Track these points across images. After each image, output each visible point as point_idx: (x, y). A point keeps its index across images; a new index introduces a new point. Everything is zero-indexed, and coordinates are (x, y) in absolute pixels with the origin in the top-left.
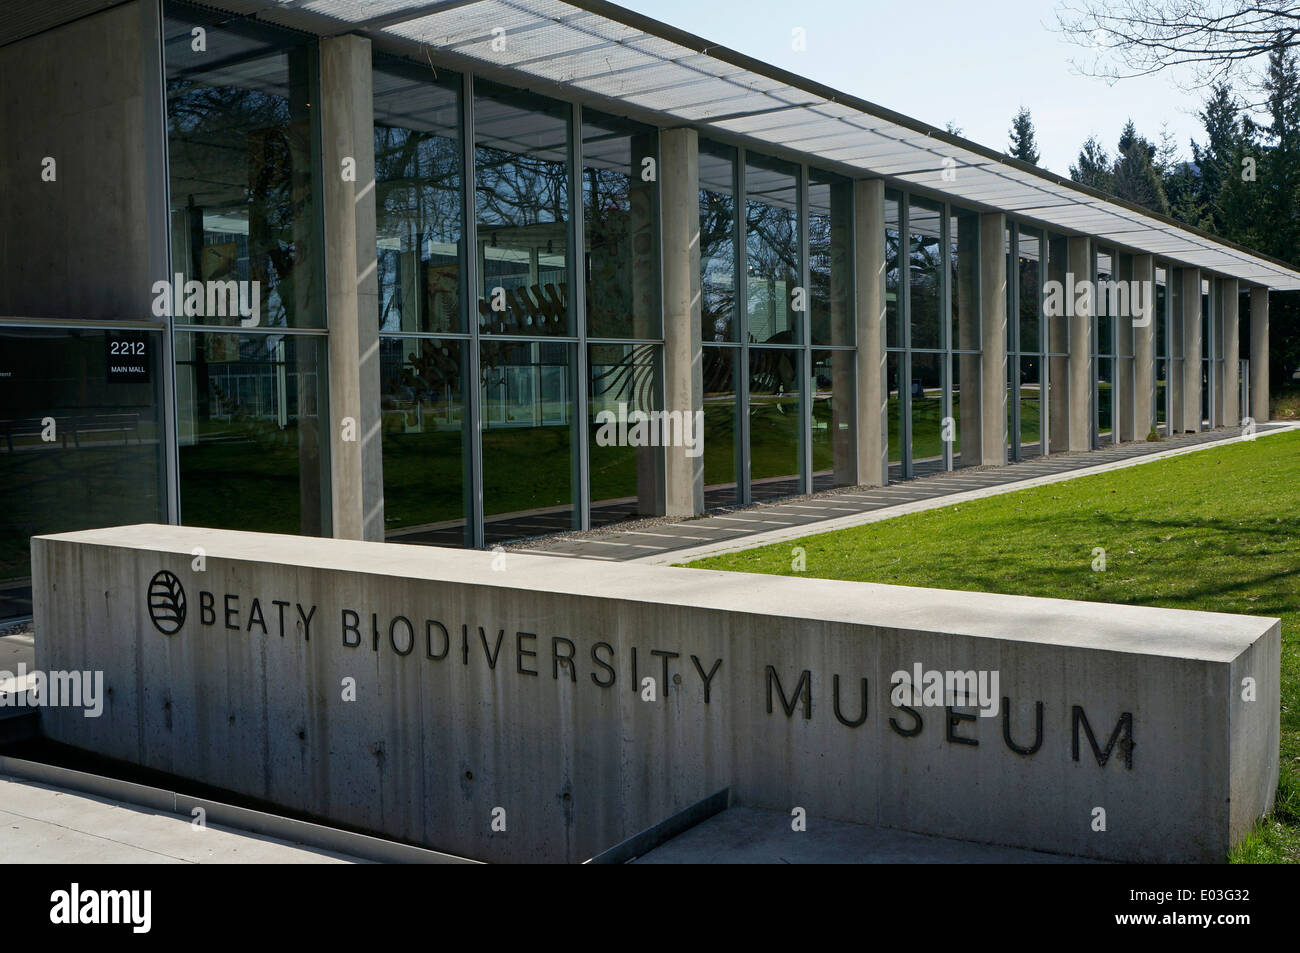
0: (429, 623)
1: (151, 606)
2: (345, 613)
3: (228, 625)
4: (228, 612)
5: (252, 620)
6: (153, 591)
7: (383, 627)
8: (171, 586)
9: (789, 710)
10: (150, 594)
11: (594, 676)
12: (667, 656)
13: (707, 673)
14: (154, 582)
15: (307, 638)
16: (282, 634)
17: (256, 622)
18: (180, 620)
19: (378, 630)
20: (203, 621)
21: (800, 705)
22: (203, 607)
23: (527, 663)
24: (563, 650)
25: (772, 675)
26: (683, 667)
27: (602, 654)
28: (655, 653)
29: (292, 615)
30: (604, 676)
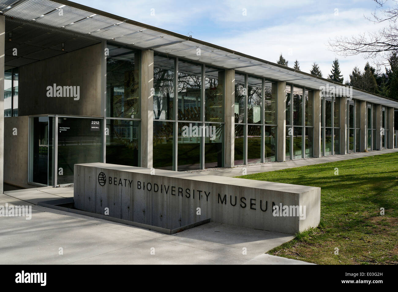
0: (155, 184)
1: (99, 180)
2: (138, 182)
3: (114, 184)
4: (115, 181)
5: (119, 183)
6: (99, 176)
7: (146, 185)
8: (103, 175)
9: (222, 203)
10: (99, 177)
11: (186, 195)
12: (200, 191)
13: (207, 195)
14: (100, 175)
15: (130, 187)
16: (125, 186)
17: (120, 183)
18: (105, 183)
19: (145, 185)
20: (109, 183)
21: (224, 201)
22: (109, 180)
23: (174, 193)
24: (180, 190)
25: (219, 195)
26: (203, 194)
27: (188, 191)
28: (198, 191)
29: (127, 182)
30: (188, 196)
